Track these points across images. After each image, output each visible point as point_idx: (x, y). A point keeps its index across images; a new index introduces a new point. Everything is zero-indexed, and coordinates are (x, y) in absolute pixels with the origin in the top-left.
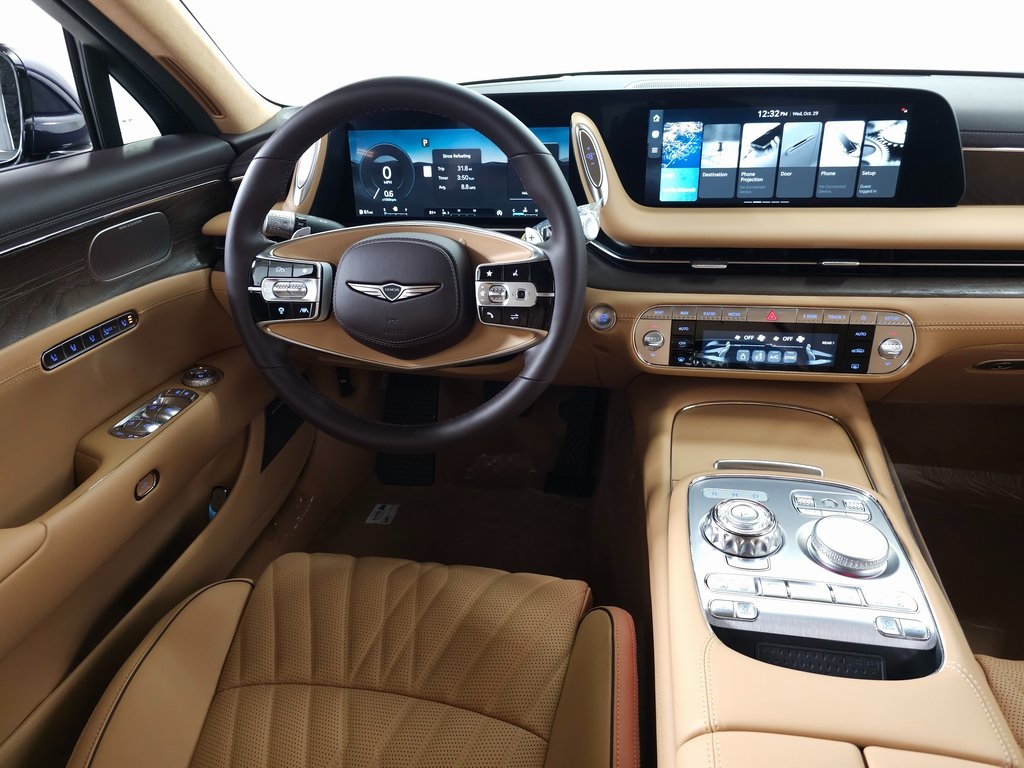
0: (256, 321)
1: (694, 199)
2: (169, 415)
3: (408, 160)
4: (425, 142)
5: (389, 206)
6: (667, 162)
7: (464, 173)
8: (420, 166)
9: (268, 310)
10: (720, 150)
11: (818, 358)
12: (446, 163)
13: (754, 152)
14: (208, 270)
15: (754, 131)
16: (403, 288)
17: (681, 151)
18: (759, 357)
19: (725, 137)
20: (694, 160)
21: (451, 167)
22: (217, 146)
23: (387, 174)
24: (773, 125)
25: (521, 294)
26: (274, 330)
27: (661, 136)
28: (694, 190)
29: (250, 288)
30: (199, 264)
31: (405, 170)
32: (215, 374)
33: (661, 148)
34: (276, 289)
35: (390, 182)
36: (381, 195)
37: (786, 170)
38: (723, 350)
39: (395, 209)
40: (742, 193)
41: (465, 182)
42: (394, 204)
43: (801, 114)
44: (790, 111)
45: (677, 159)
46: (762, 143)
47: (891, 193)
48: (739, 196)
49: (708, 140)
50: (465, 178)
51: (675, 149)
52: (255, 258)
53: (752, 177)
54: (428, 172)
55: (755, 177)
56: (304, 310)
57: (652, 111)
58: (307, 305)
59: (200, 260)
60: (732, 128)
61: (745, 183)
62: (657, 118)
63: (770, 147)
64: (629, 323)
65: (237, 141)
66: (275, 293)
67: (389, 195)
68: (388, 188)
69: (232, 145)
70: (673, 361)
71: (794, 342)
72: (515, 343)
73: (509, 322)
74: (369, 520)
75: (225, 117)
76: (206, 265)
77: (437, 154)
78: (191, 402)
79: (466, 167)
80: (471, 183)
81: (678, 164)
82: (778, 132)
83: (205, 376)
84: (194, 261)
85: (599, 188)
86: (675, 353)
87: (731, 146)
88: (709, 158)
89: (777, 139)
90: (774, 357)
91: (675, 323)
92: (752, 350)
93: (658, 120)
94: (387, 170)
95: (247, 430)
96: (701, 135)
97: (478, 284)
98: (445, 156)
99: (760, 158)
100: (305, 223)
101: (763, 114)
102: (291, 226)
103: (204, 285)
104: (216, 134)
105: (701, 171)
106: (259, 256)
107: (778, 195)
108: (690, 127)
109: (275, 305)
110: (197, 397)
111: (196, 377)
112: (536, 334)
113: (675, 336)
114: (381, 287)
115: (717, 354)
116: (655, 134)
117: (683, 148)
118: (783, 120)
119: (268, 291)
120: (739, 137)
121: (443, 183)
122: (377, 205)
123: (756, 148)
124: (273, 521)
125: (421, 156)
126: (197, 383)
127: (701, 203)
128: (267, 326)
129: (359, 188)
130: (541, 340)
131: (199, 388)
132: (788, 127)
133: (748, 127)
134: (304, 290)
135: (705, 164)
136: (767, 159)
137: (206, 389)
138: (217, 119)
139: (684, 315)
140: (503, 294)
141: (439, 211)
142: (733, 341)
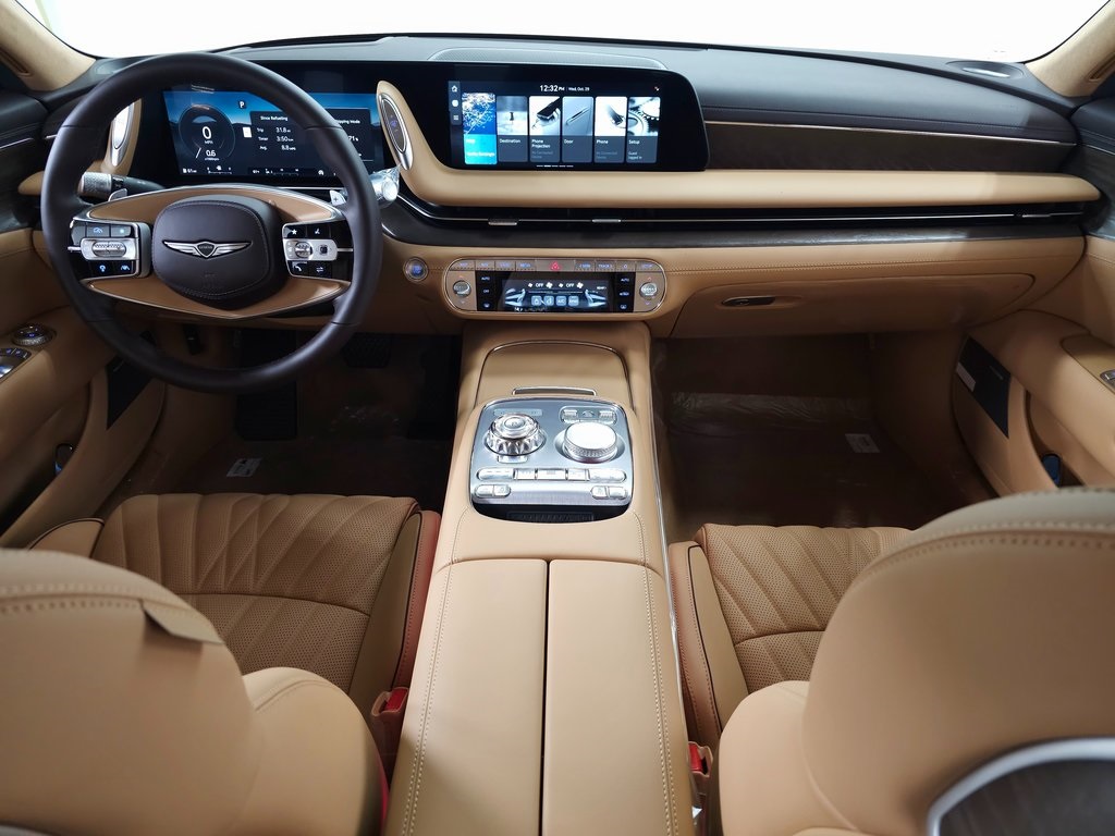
0: (78, 279)
1: (495, 163)
3: (226, 121)
4: (242, 104)
5: (213, 165)
6: (468, 128)
7: (284, 134)
8: (239, 127)
9: (91, 268)
10: (512, 119)
11: (595, 300)
12: (264, 125)
13: (540, 122)
14: (29, 229)
15: (539, 103)
16: (216, 246)
17: (478, 119)
18: (549, 301)
19: (515, 108)
20: (491, 128)
21: (270, 128)
22: (25, 105)
23: (207, 134)
24: (555, 98)
25: (324, 250)
26: (96, 286)
27: (460, 105)
28: (493, 155)
29: (69, 248)
30: (18, 224)
31: (226, 133)
32: (47, 333)
33: (461, 116)
34: (95, 248)
35: (211, 142)
36: (203, 154)
37: (569, 138)
38: (520, 296)
39: (219, 168)
40: (535, 158)
41: (285, 143)
42: (217, 163)
43: (575, 89)
44: (566, 86)
45: (475, 127)
46: (546, 114)
47: (653, 159)
48: (532, 161)
49: (501, 110)
50: (284, 139)
51: (474, 117)
52: (72, 220)
53: (541, 144)
54: (247, 133)
55: (544, 143)
56: (125, 268)
57: (450, 82)
58: (128, 262)
59: (19, 219)
60: (519, 99)
61: (535, 149)
62: (455, 89)
63: (553, 117)
64: (439, 273)
65: (48, 98)
66: (95, 252)
67: (211, 155)
68: (210, 147)
69: (41, 102)
70: (480, 308)
71: (575, 288)
72: (325, 292)
73: (316, 274)
74: (230, 474)
75: (32, 75)
76: (26, 224)
77: (255, 116)
78: (24, 360)
79: (285, 129)
80: (290, 144)
81: (477, 131)
82: (558, 104)
83: (36, 335)
84: (13, 221)
85: (404, 153)
86: (481, 299)
87: (520, 116)
88: (504, 126)
89: (558, 110)
90: (561, 301)
91: (479, 274)
92: (543, 296)
93: (456, 91)
94: (206, 130)
95: (88, 387)
96: (494, 105)
97: (285, 241)
98: (262, 118)
99: (545, 127)
100: (122, 185)
101: (544, 88)
102: (109, 187)
103: (25, 244)
104: (23, 91)
105: (498, 137)
106: (76, 218)
107: (564, 161)
108: (485, 98)
109: (95, 264)
110: (29, 355)
111: (26, 336)
112: (341, 285)
113: (480, 285)
114: (196, 245)
115: (515, 300)
116: (455, 103)
117: (480, 116)
118: (561, 94)
119: (88, 250)
120: (526, 108)
121: (263, 143)
122: (201, 164)
123: (542, 118)
124: (126, 477)
125: (239, 117)
126: (28, 341)
127: (502, 166)
128: (90, 283)
129: (180, 147)
130: (345, 289)
131: (31, 346)
132: (566, 100)
133: (532, 99)
134: (123, 249)
135: (501, 131)
136: (551, 128)
137: (38, 348)
138: (23, 76)
139: (485, 265)
140: (308, 250)
141: (262, 170)
142: (527, 288)
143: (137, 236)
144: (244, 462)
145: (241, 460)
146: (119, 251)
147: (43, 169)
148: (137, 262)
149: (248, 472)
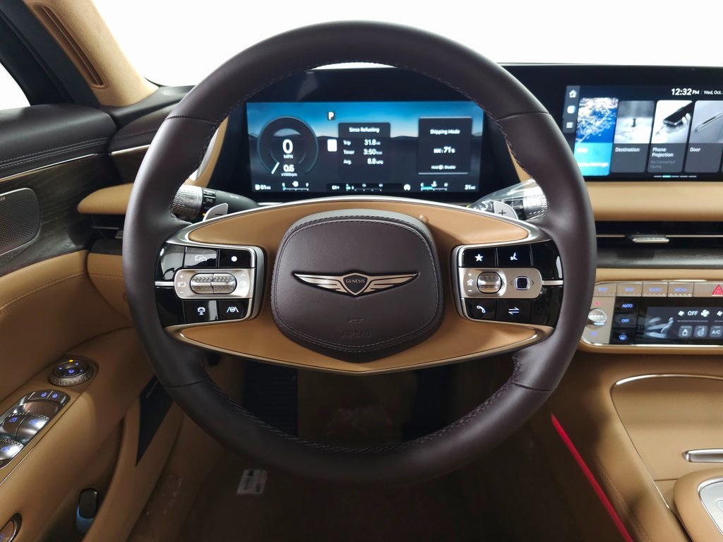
0: (164, 325)
1: (606, 173)
2: (34, 428)
3: (310, 133)
4: (331, 115)
5: (289, 181)
6: (581, 136)
7: (372, 147)
8: (324, 140)
9: (186, 311)
10: (634, 125)
12: (353, 137)
13: (666, 129)
14: (83, 252)
15: (666, 108)
16: (370, 278)
17: (596, 126)
18: (701, 332)
19: (639, 113)
20: (608, 136)
21: (358, 142)
22: (95, 118)
23: (288, 149)
24: (686, 103)
25: (521, 284)
26: (188, 334)
27: (577, 111)
28: (606, 165)
29: (158, 283)
30: (73, 246)
31: (307, 144)
33: (576, 123)
34: (194, 283)
35: (292, 157)
36: (280, 169)
37: (696, 146)
38: (665, 327)
39: (296, 184)
40: (653, 167)
41: (372, 157)
42: (293, 179)
43: (711, 93)
44: (702, 90)
45: (591, 135)
46: (674, 120)
48: (649, 171)
49: (623, 116)
50: (373, 152)
51: (590, 124)
52: (164, 245)
53: (663, 152)
54: (332, 146)
55: (667, 152)
56: (233, 309)
57: (568, 87)
58: (236, 302)
59: (74, 241)
60: (645, 104)
61: (656, 158)
62: (573, 94)
63: (681, 124)
65: (118, 113)
66: (195, 290)
67: (289, 170)
68: (289, 162)
69: (113, 117)
70: (614, 339)
73: (506, 317)
74: (241, 491)
75: (106, 87)
76: (81, 246)
77: (343, 128)
78: (61, 407)
79: (374, 141)
80: (378, 157)
81: (593, 139)
82: (690, 109)
83: (77, 372)
84: (68, 243)
86: (616, 331)
87: (644, 122)
88: (623, 133)
89: (688, 115)
90: (716, 332)
91: (620, 300)
92: (694, 326)
93: (574, 96)
94: (288, 144)
95: (121, 424)
96: (615, 111)
97: (462, 271)
98: (352, 130)
99: (670, 134)
100: (215, 202)
101: (676, 92)
102: (199, 202)
103: (78, 270)
104: (93, 104)
105: (615, 146)
106: (169, 242)
107: (687, 170)
108: (606, 104)
109: (193, 304)
110: (68, 399)
111: (65, 373)
113: (618, 311)
114: (341, 278)
115: (659, 331)
116: (571, 110)
117: (598, 123)
118: (694, 98)
119: (183, 287)
120: (652, 114)
121: (348, 157)
122: (277, 180)
123: (668, 125)
124: (144, 511)
125: (326, 129)
126: (67, 381)
127: (614, 177)
128: (179, 331)
129: (256, 164)
131: (70, 386)
132: (699, 105)
133: (661, 104)
134: (232, 283)
135: (619, 139)
136: (678, 135)
137: (79, 389)
138: (97, 89)
139: (629, 290)
140: (498, 282)
141: (343, 186)
142: (677, 317)
143: (253, 265)
144: (251, 474)
145: (246, 472)
146: (228, 287)
147: (131, 179)
148: (251, 300)
149: (258, 488)
